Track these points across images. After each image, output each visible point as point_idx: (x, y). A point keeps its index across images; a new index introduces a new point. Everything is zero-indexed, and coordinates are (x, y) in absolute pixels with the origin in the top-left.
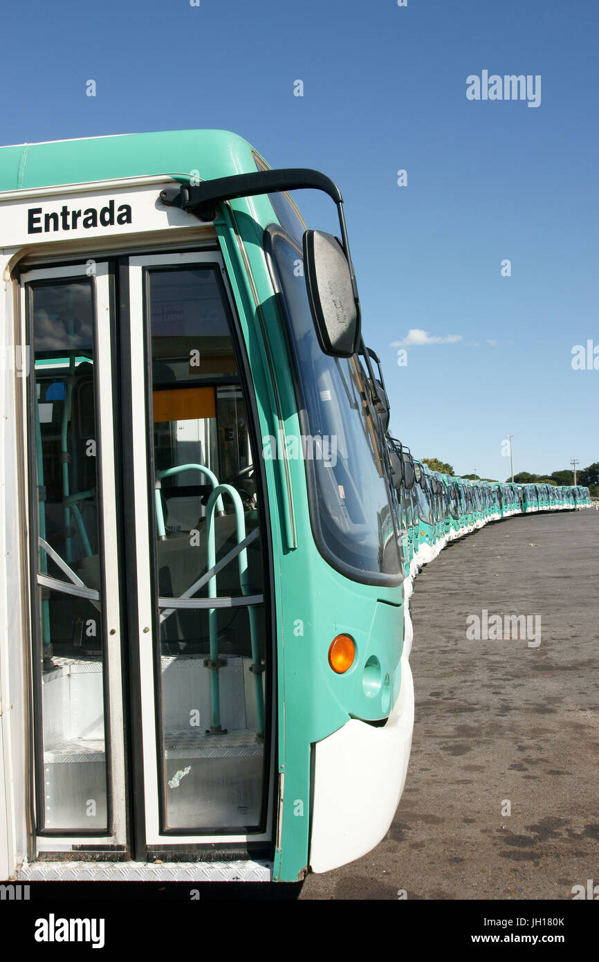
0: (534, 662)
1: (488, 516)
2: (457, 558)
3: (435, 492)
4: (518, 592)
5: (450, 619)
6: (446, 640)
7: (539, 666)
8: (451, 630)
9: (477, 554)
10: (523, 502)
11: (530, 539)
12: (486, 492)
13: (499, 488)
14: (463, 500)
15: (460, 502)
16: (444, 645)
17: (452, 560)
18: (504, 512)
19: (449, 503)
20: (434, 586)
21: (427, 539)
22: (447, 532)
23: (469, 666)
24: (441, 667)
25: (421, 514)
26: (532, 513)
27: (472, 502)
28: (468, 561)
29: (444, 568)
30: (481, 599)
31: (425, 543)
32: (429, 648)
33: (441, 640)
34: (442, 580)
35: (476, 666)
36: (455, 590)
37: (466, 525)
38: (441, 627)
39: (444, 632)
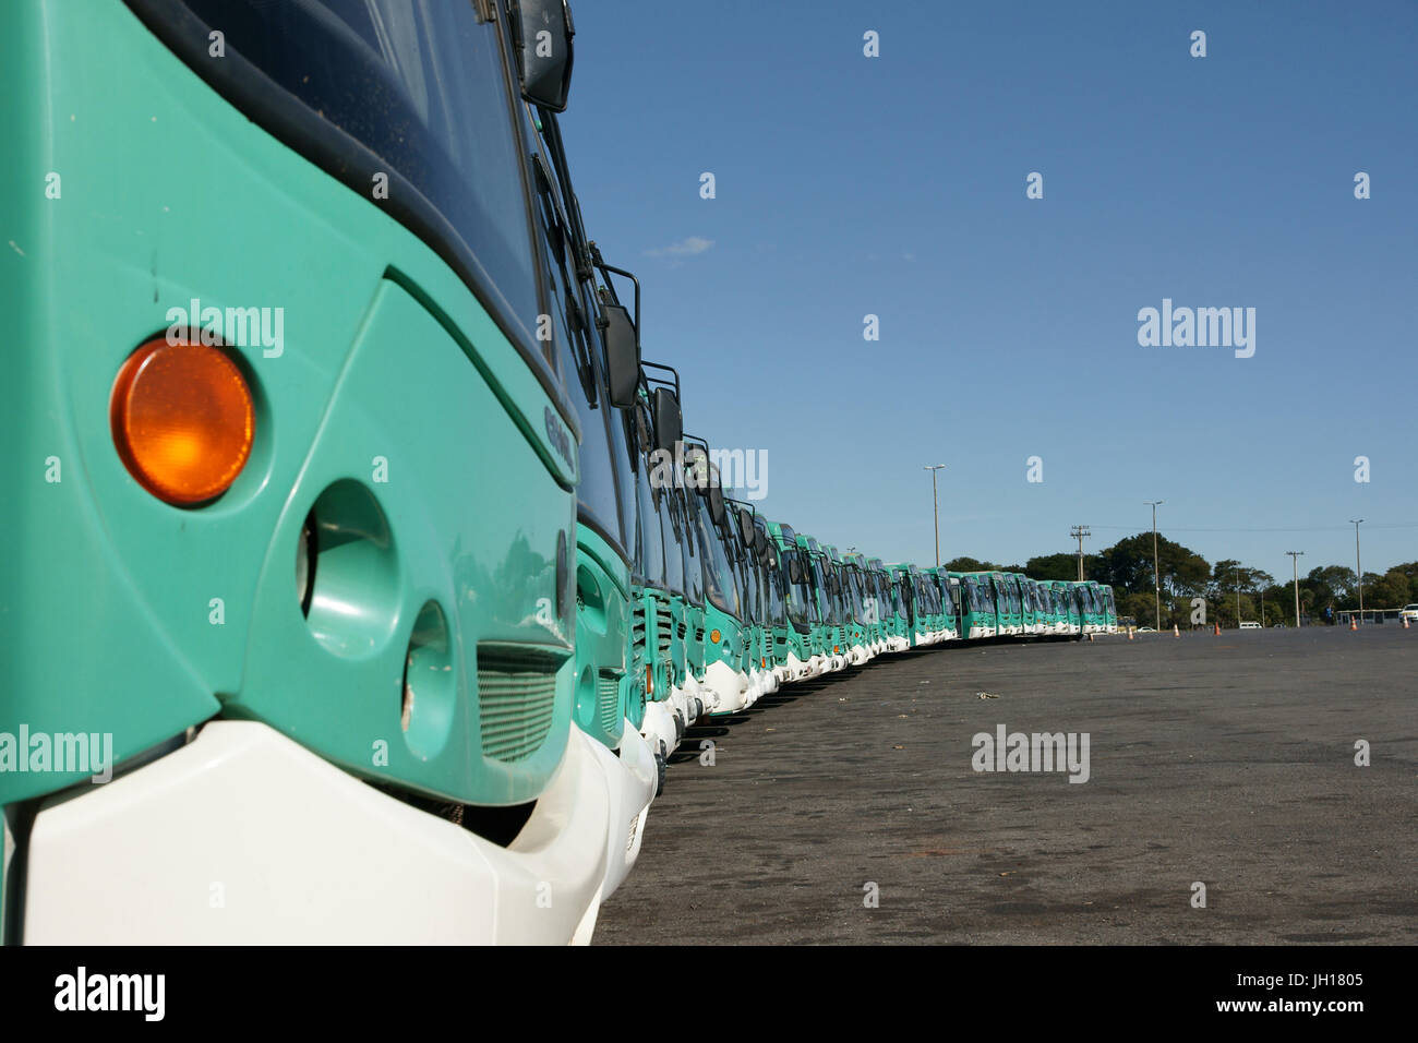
0: (994, 898)
1: (881, 641)
2: (802, 720)
3: (748, 541)
4: (948, 774)
5: (776, 823)
6: (761, 862)
7: (1004, 906)
8: (776, 843)
9: (852, 713)
10: (961, 616)
11: (980, 687)
12: (876, 582)
13: (906, 577)
14: (820, 593)
15: (813, 595)
16: (757, 870)
17: (791, 724)
18: (918, 635)
19: (787, 591)
20: (742, 767)
21: (726, 652)
22: (781, 660)
23: (817, 910)
24: (743, 914)
25: (712, 588)
26: (982, 642)
27: (841, 599)
28: (829, 725)
29: (770, 738)
30: (857, 787)
31: (720, 663)
32: (711, 877)
33: (747, 862)
34: (761, 759)
35: (837, 910)
36: (798, 773)
37: (828, 652)
38: (749, 838)
39: (756, 847)
